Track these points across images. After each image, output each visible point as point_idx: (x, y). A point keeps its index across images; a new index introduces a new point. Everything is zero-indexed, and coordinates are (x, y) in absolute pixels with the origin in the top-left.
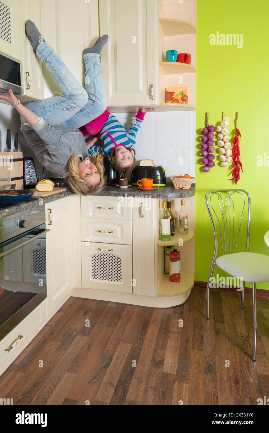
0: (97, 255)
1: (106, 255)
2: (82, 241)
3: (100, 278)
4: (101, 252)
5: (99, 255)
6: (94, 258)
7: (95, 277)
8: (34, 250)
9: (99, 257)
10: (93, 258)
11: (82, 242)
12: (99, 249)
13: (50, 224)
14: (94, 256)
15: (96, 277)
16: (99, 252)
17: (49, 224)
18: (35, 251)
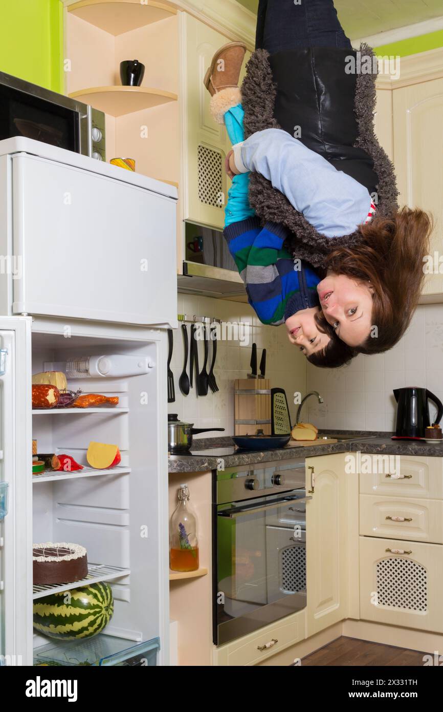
0: (386, 562)
1: (400, 562)
2: (360, 535)
3: (390, 604)
4: (394, 557)
5: (388, 562)
6: (381, 566)
7: (381, 601)
8: (285, 549)
9: (388, 565)
10: (378, 566)
11: (360, 537)
12: (388, 550)
13: (312, 492)
14: (381, 564)
15: (384, 601)
16: (389, 554)
17: (310, 492)
18: (286, 552)
